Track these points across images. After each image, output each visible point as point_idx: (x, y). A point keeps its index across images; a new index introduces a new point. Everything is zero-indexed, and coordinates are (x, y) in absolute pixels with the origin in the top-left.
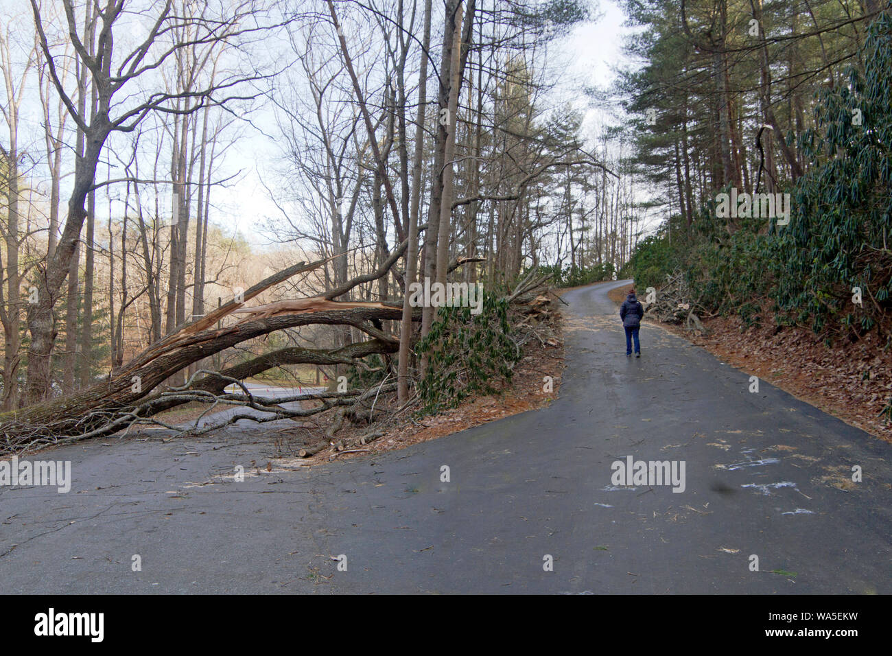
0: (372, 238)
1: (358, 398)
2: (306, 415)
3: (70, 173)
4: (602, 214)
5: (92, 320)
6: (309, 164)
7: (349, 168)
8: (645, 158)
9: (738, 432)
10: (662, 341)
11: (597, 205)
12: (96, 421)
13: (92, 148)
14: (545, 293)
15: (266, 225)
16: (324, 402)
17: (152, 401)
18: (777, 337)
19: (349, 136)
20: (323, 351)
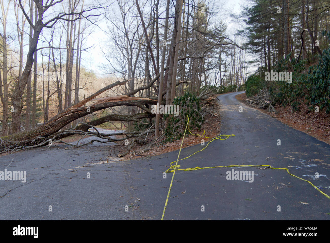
0: (143, 73)
1: (140, 134)
2: (120, 141)
3: (27, 45)
4: (233, 66)
5: (36, 102)
6: (120, 43)
7: (135, 45)
8: (252, 43)
9: (296, 153)
10: (259, 116)
11: (232, 62)
12: (39, 141)
13: (36, 34)
14: (212, 96)
15: (103, 67)
16: (127, 136)
17: (61, 134)
18: (308, 115)
19: (136, 32)
20: (126, 116)
